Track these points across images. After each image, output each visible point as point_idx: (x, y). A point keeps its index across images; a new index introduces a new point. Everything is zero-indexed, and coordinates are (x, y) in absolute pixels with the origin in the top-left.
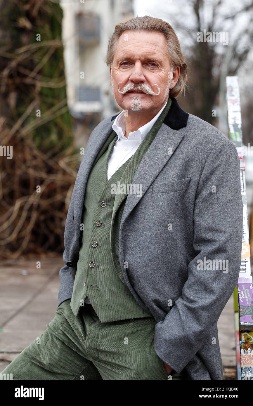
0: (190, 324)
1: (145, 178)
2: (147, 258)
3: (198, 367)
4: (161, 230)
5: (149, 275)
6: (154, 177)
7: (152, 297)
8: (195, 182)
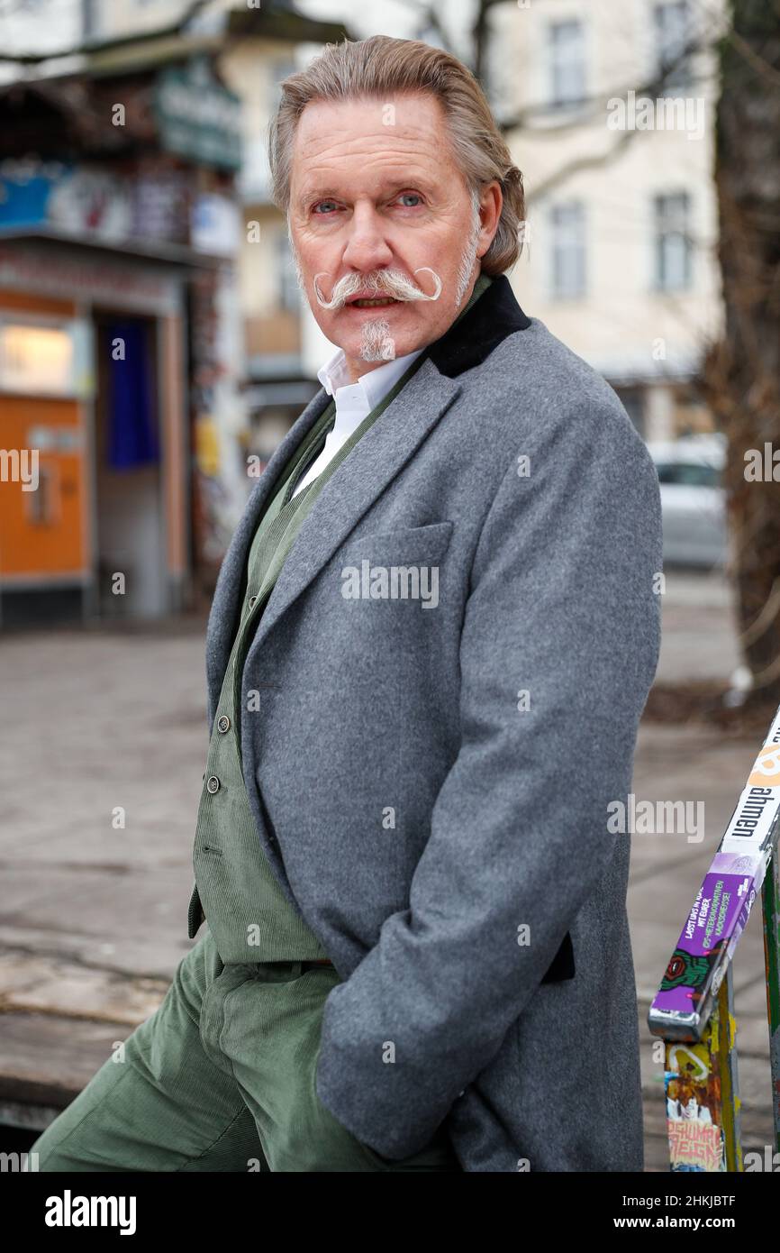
0: (406, 1000)
1: (327, 523)
2: (306, 775)
3: (484, 1142)
4: (348, 687)
5: (310, 829)
6: (351, 518)
7: (316, 899)
8: (464, 537)
